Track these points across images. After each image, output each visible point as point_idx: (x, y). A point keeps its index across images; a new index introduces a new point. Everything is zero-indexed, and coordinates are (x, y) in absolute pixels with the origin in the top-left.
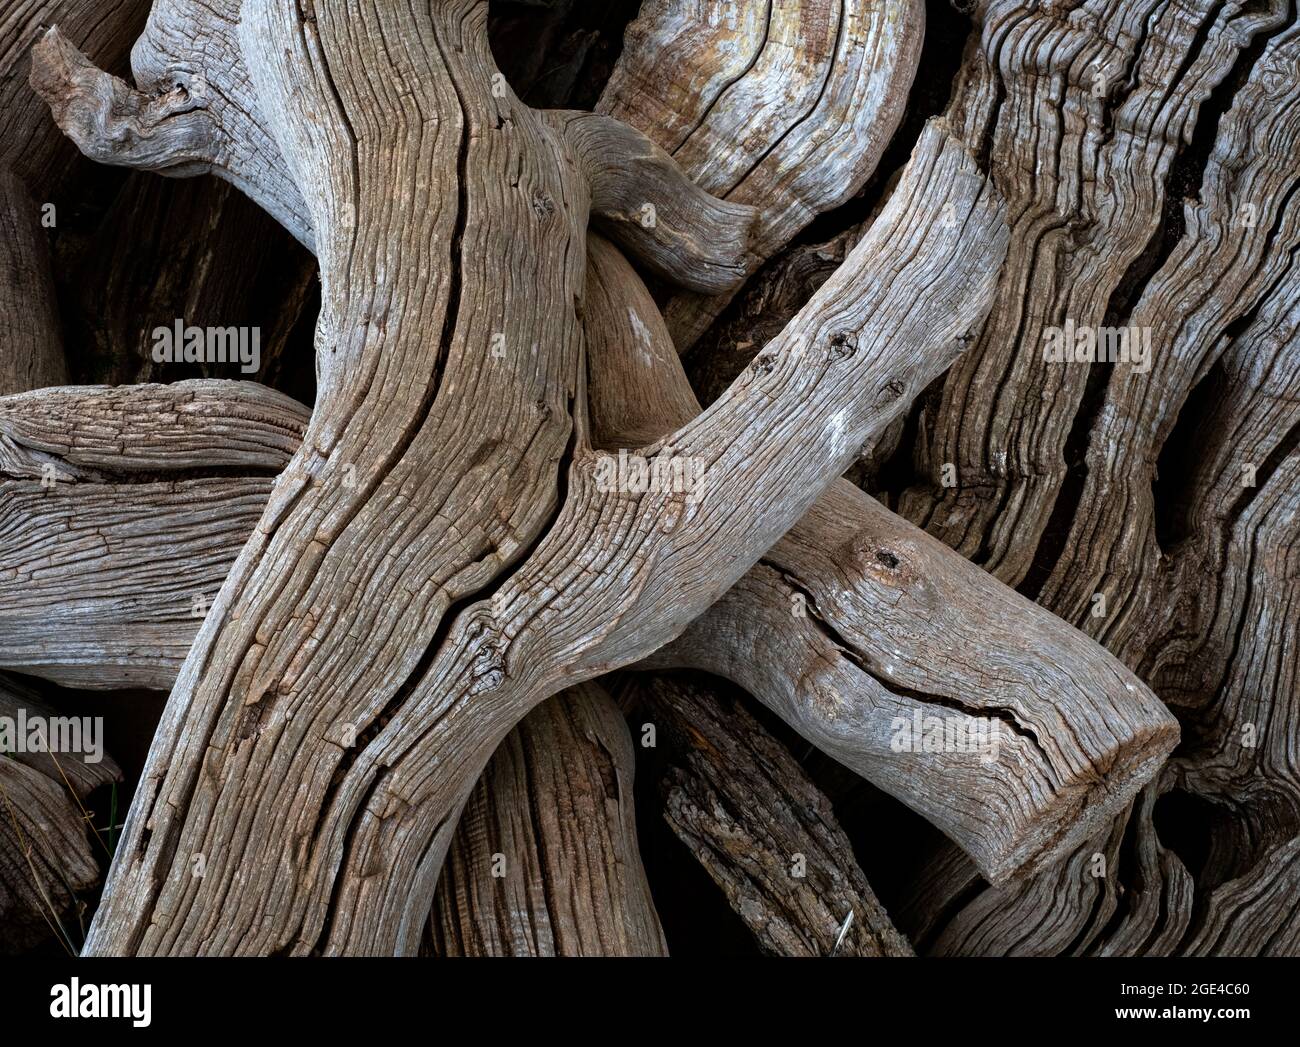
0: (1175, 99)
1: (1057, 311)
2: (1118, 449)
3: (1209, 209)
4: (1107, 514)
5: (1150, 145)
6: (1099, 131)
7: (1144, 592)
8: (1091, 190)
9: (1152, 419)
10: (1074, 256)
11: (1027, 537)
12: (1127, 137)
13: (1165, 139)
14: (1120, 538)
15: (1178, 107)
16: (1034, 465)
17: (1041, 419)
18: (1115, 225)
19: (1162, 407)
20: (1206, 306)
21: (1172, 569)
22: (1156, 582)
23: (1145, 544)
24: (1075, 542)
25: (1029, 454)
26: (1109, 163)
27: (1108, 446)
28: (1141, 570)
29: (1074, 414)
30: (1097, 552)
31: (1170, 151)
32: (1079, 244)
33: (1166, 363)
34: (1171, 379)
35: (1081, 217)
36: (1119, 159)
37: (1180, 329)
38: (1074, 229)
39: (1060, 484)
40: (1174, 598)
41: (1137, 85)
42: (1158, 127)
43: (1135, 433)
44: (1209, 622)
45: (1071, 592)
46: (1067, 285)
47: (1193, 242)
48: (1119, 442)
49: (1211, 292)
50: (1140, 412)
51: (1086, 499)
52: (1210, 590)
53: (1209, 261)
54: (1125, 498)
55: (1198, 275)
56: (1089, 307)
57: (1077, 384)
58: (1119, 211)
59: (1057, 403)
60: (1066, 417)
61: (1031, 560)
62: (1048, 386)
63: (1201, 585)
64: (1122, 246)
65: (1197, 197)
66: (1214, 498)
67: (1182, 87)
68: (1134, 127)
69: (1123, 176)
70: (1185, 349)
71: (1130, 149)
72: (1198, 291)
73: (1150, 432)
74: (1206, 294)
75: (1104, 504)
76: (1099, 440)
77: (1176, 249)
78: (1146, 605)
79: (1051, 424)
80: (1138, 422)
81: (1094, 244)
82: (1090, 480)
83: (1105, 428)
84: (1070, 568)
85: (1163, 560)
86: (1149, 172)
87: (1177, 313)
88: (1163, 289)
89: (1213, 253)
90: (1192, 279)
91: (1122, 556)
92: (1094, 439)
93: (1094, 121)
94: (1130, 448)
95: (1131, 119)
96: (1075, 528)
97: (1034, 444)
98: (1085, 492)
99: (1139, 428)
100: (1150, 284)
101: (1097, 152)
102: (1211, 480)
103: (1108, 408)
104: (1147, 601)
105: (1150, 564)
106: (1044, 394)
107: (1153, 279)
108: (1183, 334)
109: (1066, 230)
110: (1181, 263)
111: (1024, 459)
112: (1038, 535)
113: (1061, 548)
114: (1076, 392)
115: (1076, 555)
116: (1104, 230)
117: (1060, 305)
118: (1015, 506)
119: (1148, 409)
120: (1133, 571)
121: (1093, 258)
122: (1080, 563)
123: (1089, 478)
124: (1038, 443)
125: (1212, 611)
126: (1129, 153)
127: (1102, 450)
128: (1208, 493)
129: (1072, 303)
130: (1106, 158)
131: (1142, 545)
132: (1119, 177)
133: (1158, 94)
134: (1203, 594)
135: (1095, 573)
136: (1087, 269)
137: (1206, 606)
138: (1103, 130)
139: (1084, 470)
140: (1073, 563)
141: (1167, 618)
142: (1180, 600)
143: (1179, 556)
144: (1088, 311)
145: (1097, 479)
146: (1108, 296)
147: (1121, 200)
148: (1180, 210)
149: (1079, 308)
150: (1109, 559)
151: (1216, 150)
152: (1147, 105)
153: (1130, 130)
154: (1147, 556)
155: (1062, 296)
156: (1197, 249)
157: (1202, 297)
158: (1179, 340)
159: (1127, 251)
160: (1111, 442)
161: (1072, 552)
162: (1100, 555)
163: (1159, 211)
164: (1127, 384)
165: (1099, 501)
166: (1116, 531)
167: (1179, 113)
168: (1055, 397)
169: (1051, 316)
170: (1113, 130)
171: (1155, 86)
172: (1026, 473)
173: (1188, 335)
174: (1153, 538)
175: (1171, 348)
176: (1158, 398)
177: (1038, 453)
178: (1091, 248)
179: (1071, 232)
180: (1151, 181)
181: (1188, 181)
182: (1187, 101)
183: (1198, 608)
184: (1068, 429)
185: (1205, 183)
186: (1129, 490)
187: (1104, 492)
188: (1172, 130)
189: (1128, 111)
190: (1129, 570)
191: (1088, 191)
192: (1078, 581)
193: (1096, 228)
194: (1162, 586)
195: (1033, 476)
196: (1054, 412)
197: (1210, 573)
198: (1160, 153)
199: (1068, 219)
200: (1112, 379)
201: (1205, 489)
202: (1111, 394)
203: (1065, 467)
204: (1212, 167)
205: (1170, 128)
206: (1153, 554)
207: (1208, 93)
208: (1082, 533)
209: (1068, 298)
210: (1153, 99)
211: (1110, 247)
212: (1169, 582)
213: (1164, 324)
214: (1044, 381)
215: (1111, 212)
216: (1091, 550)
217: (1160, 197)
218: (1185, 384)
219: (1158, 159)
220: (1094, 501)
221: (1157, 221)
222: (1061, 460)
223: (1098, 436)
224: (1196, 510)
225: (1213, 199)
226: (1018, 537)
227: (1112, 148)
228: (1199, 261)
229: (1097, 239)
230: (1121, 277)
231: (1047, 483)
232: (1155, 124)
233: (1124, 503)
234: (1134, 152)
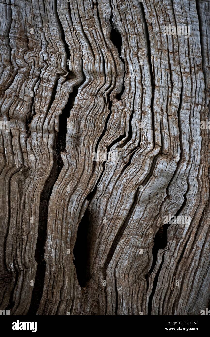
0: (49, 116)
1: (21, 205)
2: (56, 252)
3: (70, 155)
4: (56, 277)
5: (44, 135)
6: (25, 133)
7: (77, 304)
8: (26, 156)
9: (67, 237)
10: (25, 182)
11: (27, 294)
12: (35, 134)
13: (49, 132)
14: (63, 285)
15: (51, 119)
16: (24, 265)
17: (24, 247)
18: (37, 168)
19: (69, 232)
20: (76, 191)
21: (87, 292)
22: (80, 299)
23: (74, 285)
24: (46, 291)
25: (21, 261)
26: (31, 144)
27: (52, 251)
28: (74, 296)
29: (36, 242)
30: (55, 293)
31: (51, 136)
32: (26, 177)
33: (67, 215)
34: (70, 221)
35: (25, 166)
36: (34, 142)
37: (69, 202)
38: (23, 172)
39: (36, 270)
40: (89, 304)
41: (35, 114)
42: (45, 128)
43: (61, 244)
44: (105, 310)
45: (48, 311)
46: (24, 194)
47: (67, 168)
48: (56, 249)
49: (77, 185)
50: (61, 236)
51: (47, 274)
52: (102, 297)
53: (74, 174)
54: (63, 270)
55: (71, 180)
56: (33, 200)
57: (35, 231)
58: (38, 162)
59: (29, 239)
60: (33, 244)
61: (30, 303)
62: (24, 234)
63: (99, 296)
64: (41, 175)
65: (66, 151)
66: (97, 261)
67: (51, 111)
68: (37, 130)
69: (37, 148)
70: (73, 208)
71: (37, 138)
72: (72, 186)
73: (67, 242)
74: (76, 186)
75: (54, 274)
76: (48, 250)
77: (61, 172)
78: (79, 309)
79: (28, 248)
80: (61, 239)
81: (31, 176)
82: (47, 266)
83: (49, 245)
84: (46, 302)
85: (82, 290)
86: (46, 145)
87: (66, 196)
88: (59, 188)
89: (75, 170)
90: (69, 182)
91: (65, 293)
92: (46, 250)
93: (23, 130)
94: (60, 250)
95: (35, 127)
96: (45, 286)
97: (23, 257)
98: (46, 271)
99: (62, 242)
100: (54, 187)
101: (26, 141)
102: (95, 255)
103: (48, 237)
104: (79, 307)
105: (77, 293)
106: (23, 237)
107: (55, 185)
108: (70, 203)
109: (20, 173)
110: (64, 177)
111: (20, 264)
112: (31, 292)
113: (41, 295)
114: (35, 234)
115: (47, 296)
116: (34, 170)
117: (22, 202)
118: (20, 283)
119: (64, 234)
120: (70, 297)
121: (31, 182)
122: (49, 299)
123: (47, 265)
124: (24, 256)
125: (105, 305)
126: (37, 139)
127: (50, 254)
128: (94, 260)
129: (27, 200)
130: (30, 143)
131: (72, 286)
132: (35, 149)
133: (43, 116)
134: (100, 299)
135: (56, 302)
136: (30, 186)
137: (102, 304)
138: (27, 132)
139: (45, 263)
140: (47, 299)
141: (88, 312)
142: (92, 304)
143: (88, 287)
144: (33, 202)
145: (50, 265)
146: (39, 194)
147: (37, 158)
148: (60, 157)
149: (30, 201)
150: (61, 295)
151: (68, 132)
152: (39, 121)
153: (35, 131)
154: (75, 290)
155: (23, 198)
156: (69, 170)
157: (74, 188)
158: (69, 206)
159: (43, 176)
160: (52, 250)
161: (45, 295)
162: (57, 294)
163: (52, 158)
164: (54, 226)
165: (52, 273)
166: (61, 283)
167: (51, 121)
168: (27, 237)
169: (20, 207)
170: (30, 131)
171: (41, 113)
172: (22, 269)
173: (72, 203)
174: (77, 282)
175: (67, 209)
176: (67, 229)
177: (25, 261)
178: (30, 178)
179: (22, 173)
180: (47, 148)
181: (61, 145)
182: (53, 116)
183: (99, 305)
184: (35, 248)
185: (67, 145)
186: (63, 266)
187: (54, 269)
188: (51, 128)
189: (33, 124)
190: (69, 297)
191: (25, 157)
192: (50, 306)
193: (31, 170)
194: (83, 300)
195: (25, 270)
196: (28, 243)
197: (101, 291)
198: (48, 137)
199: (20, 168)
200: (48, 226)
201: (93, 259)
202: (49, 231)
203: (36, 263)
204: (68, 138)
205: (49, 127)
206: (78, 289)
207: (61, 112)
208: (48, 287)
209: (25, 199)
210: (41, 118)
211: (37, 176)
212: (86, 298)
213: (62, 201)
214: (22, 232)
215: (35, 162)
216: (53, 293)
217: (51, 154)
218: (76, 221)
219: (48, 139)
220: (51, 274)
221: (52, 163)
222: (34, 261)
223: (47, 248)
224: (92, 267)
225: (71, 150)
226: (23, 295)
227: (31, 139)
228: (70, 174)
229: (32, 174)
230: (43, 187)
231: (30, 271)
232: (44, 127)
233: (62, 272)
234: (39, 138)
